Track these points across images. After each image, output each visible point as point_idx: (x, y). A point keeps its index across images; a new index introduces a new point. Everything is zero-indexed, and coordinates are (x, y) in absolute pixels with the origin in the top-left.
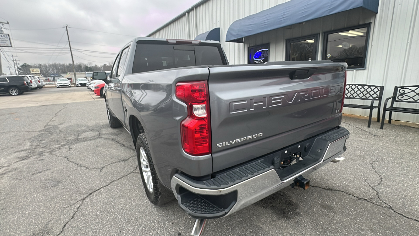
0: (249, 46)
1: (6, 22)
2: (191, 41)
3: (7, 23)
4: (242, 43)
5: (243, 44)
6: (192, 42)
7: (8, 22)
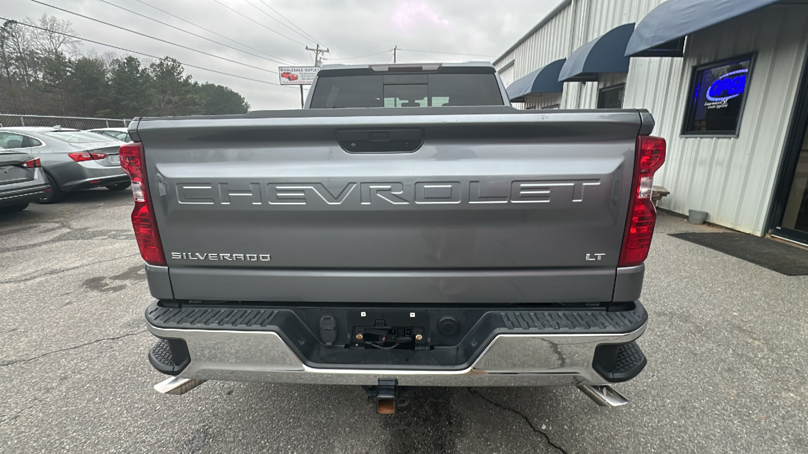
0: (695, 64)
1: (326, 50)
2: (419, 66)
3: (327, 52)
4: (681, 56)
5: (682, 58)
6: (422, 68)
7: (328, 49)
